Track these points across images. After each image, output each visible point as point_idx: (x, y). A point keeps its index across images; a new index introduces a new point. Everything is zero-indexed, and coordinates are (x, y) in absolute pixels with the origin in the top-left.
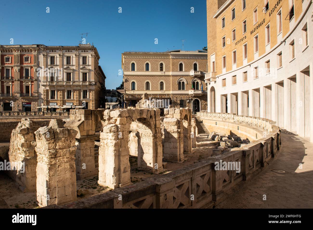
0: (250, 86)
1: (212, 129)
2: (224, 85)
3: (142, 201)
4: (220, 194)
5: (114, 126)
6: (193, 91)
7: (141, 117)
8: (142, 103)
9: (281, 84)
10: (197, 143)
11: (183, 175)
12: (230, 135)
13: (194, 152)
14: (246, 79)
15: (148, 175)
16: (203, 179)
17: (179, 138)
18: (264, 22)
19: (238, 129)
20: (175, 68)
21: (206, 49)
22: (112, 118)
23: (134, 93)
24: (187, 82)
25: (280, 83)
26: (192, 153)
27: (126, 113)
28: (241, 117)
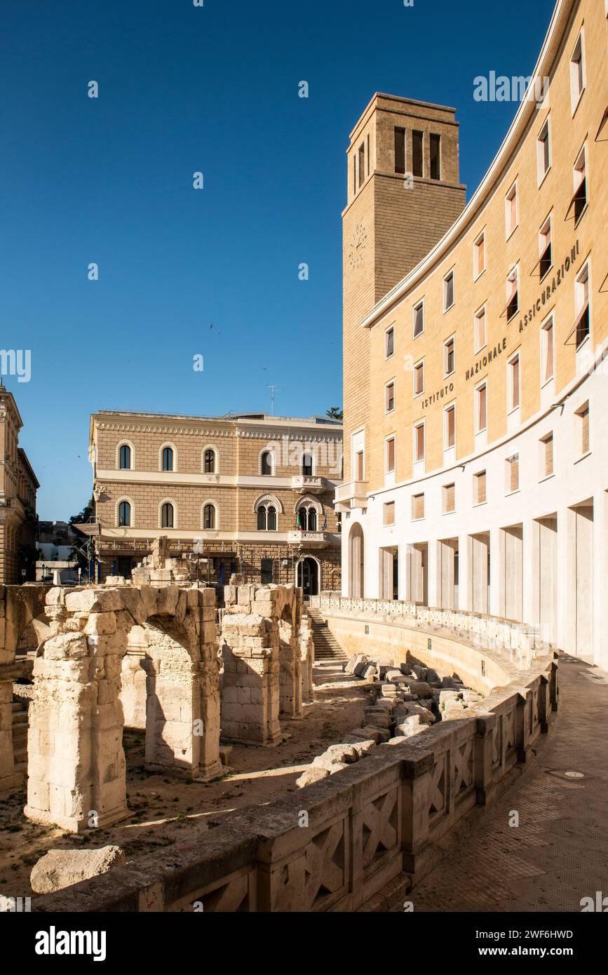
0: (462, 525)
1: (355, 645)
2: (390, 519)
3: (218, 893)
4: (423, 851)
5: (78, 639)
6: (299, 533)
7: (160, 612)
8: (151, 566)
9: (549, 522)
10: (315, 688)
11: (330, 802)
12: (405, 662)
13: (307, 713)
14: (450, 505)
15: (178, 786)
16: (380, 809)
17: (267, 673)
18: (504, 348)
19: (430, 647)
20: (248, 465)
21: (338, 412)
22: (71, 614)
23: (127, 536)
24: (283, 508)
25: (548, 519)
26: (303, 717)
27: (117, 601)
28: (438, 614)
